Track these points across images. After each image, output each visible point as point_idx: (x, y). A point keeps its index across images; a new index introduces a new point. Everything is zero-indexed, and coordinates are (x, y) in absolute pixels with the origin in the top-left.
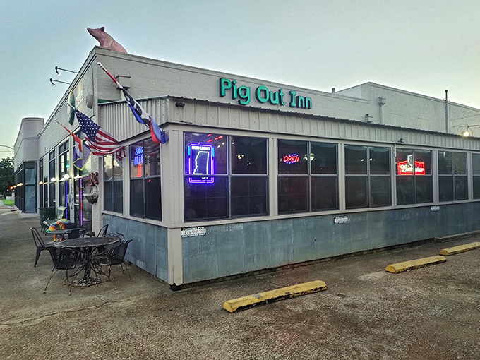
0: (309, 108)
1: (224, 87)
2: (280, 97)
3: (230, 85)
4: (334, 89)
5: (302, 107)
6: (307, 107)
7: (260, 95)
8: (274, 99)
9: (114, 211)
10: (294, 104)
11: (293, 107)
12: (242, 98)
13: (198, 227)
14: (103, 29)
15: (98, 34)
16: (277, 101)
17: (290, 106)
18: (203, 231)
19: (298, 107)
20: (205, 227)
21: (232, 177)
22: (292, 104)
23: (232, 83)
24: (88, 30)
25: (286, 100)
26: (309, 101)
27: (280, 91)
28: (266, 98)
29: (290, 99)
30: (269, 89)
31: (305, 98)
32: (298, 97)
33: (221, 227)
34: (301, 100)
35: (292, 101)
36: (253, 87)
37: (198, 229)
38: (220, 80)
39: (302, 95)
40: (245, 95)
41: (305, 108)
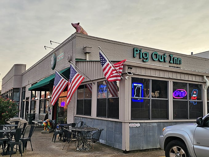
0: (180, 64)
1: (135, 53)
2: (164, 58)
3: (139, 51)
4: (192, 53)
5: (176, 63)
6: (179, 63)
7: (154, 57)
8: (161, 59)
9: (84, 115)
10: (172, 62)
11: (171, 63)
12: (144, 58)
13: (136, 123)
14: (79, 24)
15: (76, 26)
16: (163, 60)
17: (170, 62)
18: (139, 125)
19: (174, 63)
20: (140, 123)
21: (152, 100)
22: (171, 62)
23: (140, 51)
24: (72, 24)
25: (167, 59)
26: (180, 60)
27: (164, 55)
28: (157, 58)
29: (169, 59)
30: (159, 53)
31: (178, 59)
32: (174, 58)
33: (146, 124)
34: (176, 60)
35: (171, 60)
36: (150, 53)
37: (137, 124)
38: (134, 49)
39: (176, 57)
40: (146, 56)
41: (178, 64)
